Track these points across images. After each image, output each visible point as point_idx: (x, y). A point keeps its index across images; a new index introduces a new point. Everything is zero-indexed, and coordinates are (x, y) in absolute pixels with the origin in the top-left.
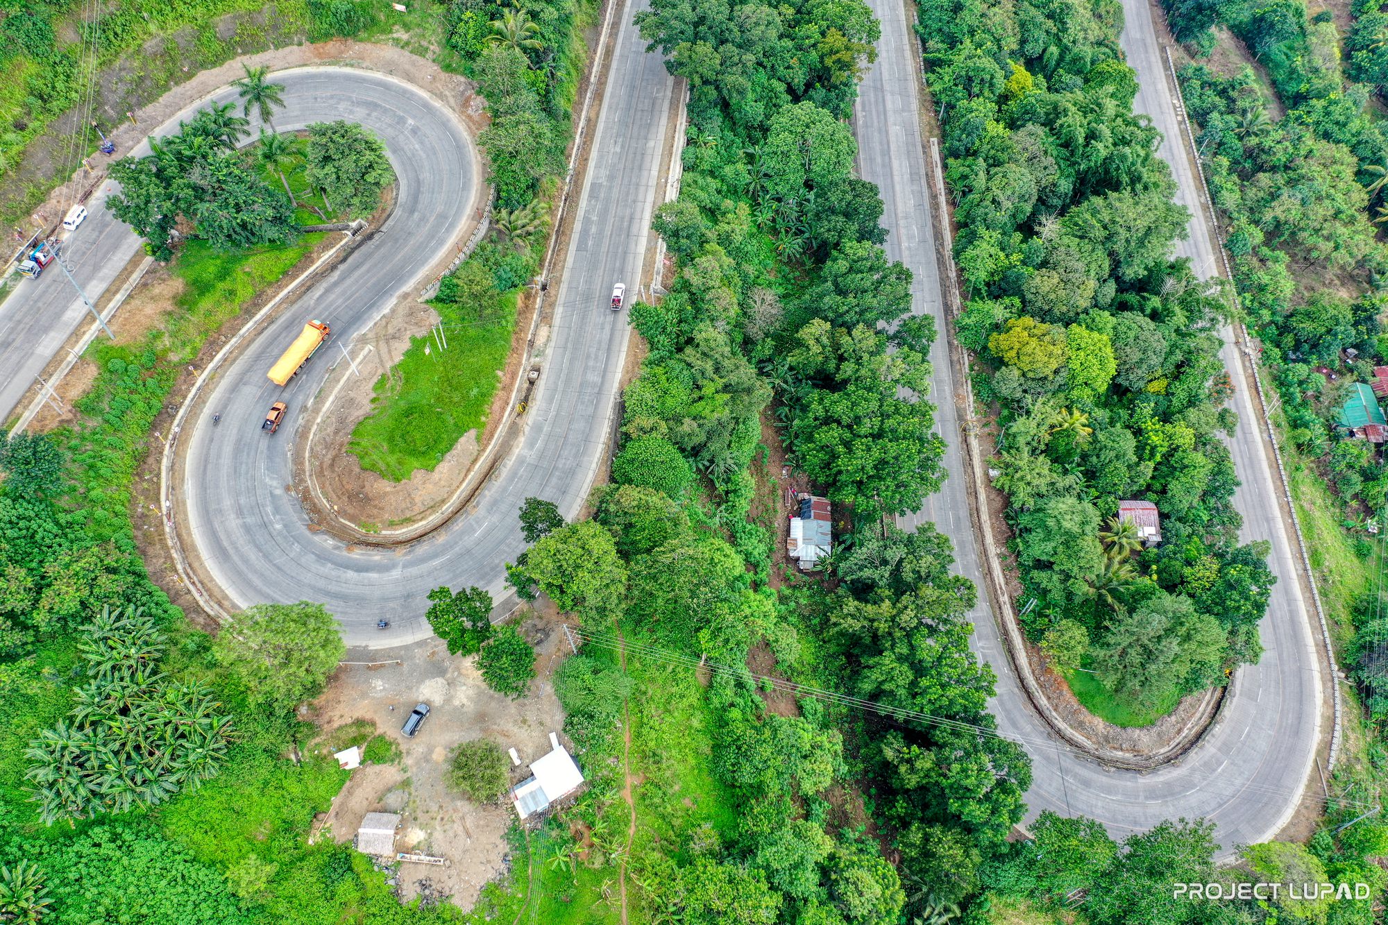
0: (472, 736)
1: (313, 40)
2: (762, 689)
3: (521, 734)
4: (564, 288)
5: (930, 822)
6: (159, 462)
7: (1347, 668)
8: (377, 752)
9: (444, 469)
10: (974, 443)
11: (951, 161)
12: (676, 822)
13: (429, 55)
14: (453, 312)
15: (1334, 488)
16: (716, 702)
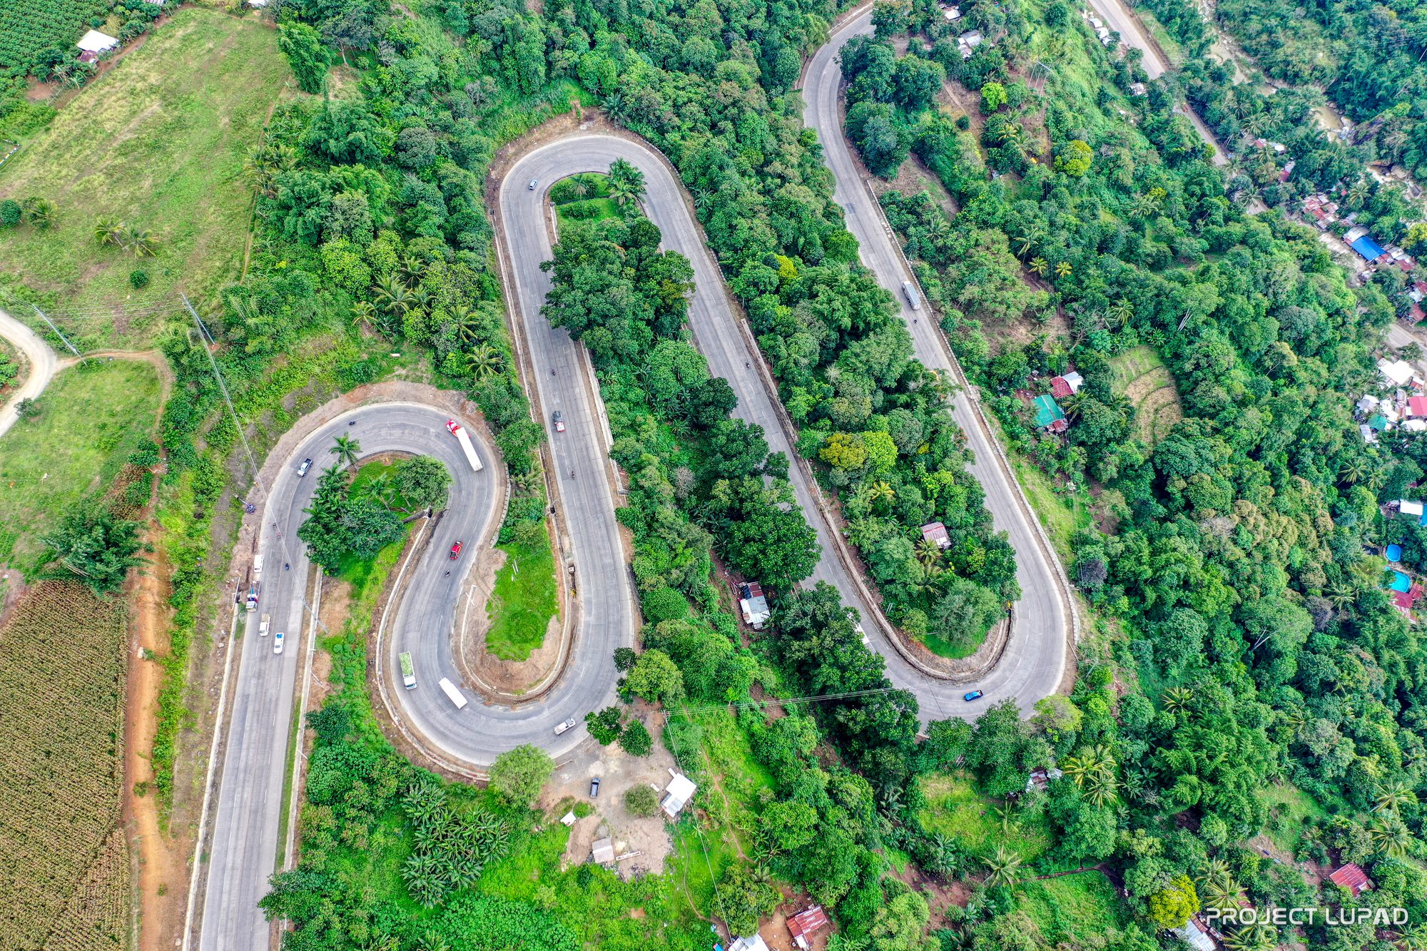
0: (628, 786)
1: (344, 391)
2: (762, 708)
3: (653, 775)
4: (565, 507)
5: (873, 747)
6: (379, 696)
7: (1074, 581)
8: (581, 812)
9: (547, 644)
10: (828, 516)
11: (760, 338)
12: (748, 792)
13: (425, 380)
14: (513, 548)
15: (1044, 470)
16: (745, 724)
